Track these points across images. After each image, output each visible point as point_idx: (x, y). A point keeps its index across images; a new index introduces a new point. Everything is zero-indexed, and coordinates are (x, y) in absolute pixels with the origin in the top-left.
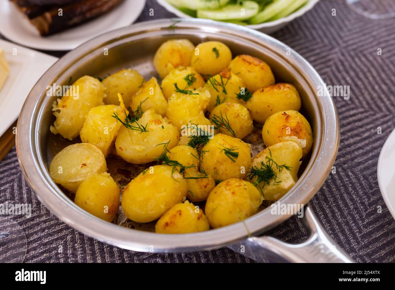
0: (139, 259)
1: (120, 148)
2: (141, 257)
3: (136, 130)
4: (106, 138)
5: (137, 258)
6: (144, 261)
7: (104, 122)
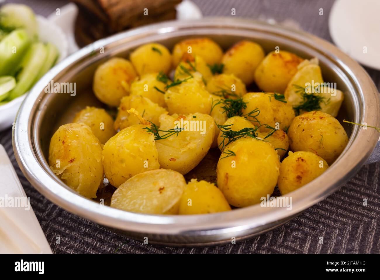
0: (279, 246)
1: (172, 159)
2: (278, 243)
3: (169, 136)
4: (153, 156)
5: (276, 247)
6: (284, 243)
7: (139, 141)
